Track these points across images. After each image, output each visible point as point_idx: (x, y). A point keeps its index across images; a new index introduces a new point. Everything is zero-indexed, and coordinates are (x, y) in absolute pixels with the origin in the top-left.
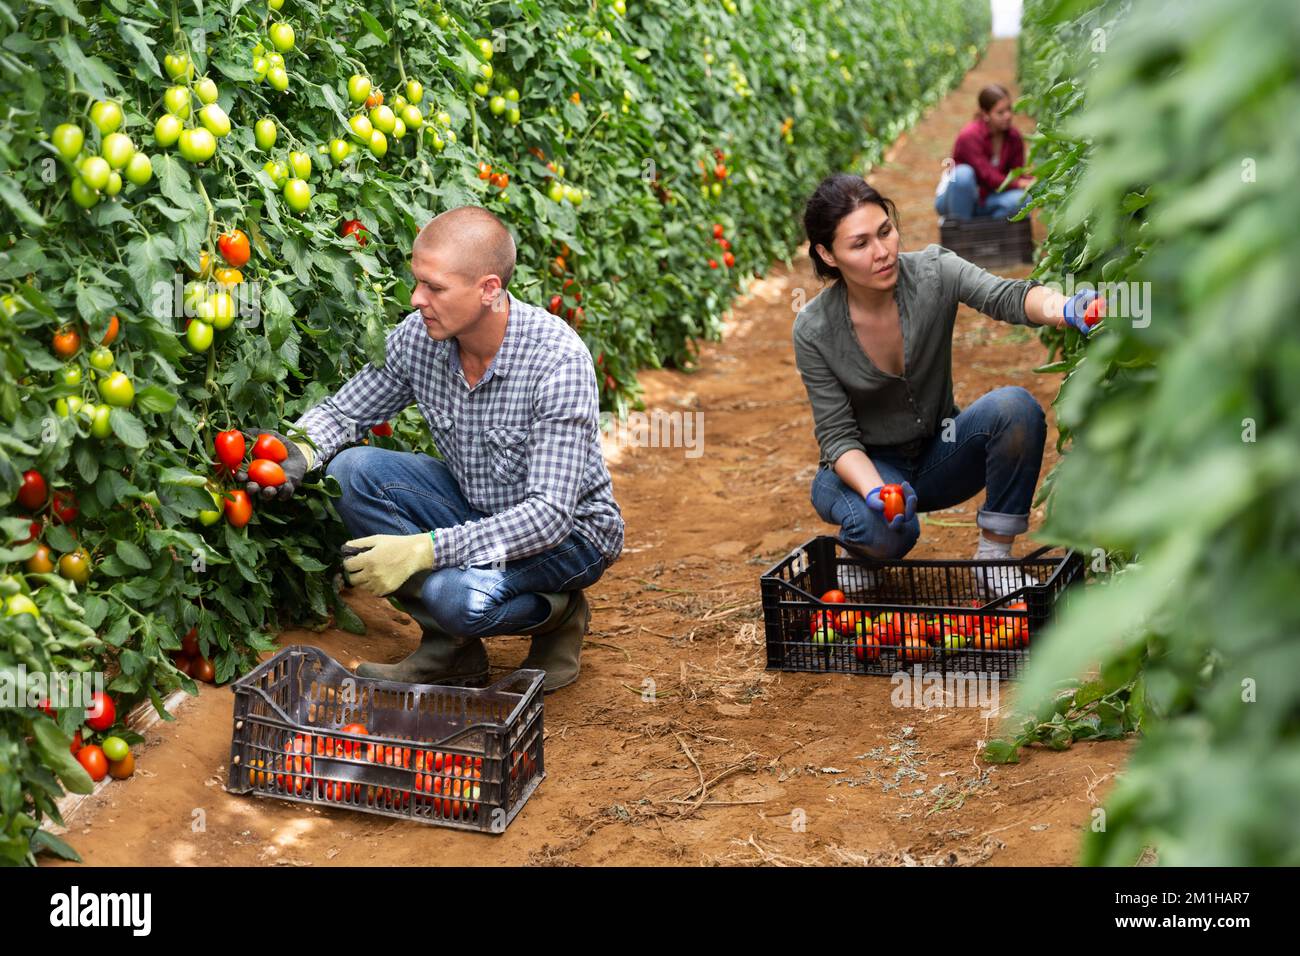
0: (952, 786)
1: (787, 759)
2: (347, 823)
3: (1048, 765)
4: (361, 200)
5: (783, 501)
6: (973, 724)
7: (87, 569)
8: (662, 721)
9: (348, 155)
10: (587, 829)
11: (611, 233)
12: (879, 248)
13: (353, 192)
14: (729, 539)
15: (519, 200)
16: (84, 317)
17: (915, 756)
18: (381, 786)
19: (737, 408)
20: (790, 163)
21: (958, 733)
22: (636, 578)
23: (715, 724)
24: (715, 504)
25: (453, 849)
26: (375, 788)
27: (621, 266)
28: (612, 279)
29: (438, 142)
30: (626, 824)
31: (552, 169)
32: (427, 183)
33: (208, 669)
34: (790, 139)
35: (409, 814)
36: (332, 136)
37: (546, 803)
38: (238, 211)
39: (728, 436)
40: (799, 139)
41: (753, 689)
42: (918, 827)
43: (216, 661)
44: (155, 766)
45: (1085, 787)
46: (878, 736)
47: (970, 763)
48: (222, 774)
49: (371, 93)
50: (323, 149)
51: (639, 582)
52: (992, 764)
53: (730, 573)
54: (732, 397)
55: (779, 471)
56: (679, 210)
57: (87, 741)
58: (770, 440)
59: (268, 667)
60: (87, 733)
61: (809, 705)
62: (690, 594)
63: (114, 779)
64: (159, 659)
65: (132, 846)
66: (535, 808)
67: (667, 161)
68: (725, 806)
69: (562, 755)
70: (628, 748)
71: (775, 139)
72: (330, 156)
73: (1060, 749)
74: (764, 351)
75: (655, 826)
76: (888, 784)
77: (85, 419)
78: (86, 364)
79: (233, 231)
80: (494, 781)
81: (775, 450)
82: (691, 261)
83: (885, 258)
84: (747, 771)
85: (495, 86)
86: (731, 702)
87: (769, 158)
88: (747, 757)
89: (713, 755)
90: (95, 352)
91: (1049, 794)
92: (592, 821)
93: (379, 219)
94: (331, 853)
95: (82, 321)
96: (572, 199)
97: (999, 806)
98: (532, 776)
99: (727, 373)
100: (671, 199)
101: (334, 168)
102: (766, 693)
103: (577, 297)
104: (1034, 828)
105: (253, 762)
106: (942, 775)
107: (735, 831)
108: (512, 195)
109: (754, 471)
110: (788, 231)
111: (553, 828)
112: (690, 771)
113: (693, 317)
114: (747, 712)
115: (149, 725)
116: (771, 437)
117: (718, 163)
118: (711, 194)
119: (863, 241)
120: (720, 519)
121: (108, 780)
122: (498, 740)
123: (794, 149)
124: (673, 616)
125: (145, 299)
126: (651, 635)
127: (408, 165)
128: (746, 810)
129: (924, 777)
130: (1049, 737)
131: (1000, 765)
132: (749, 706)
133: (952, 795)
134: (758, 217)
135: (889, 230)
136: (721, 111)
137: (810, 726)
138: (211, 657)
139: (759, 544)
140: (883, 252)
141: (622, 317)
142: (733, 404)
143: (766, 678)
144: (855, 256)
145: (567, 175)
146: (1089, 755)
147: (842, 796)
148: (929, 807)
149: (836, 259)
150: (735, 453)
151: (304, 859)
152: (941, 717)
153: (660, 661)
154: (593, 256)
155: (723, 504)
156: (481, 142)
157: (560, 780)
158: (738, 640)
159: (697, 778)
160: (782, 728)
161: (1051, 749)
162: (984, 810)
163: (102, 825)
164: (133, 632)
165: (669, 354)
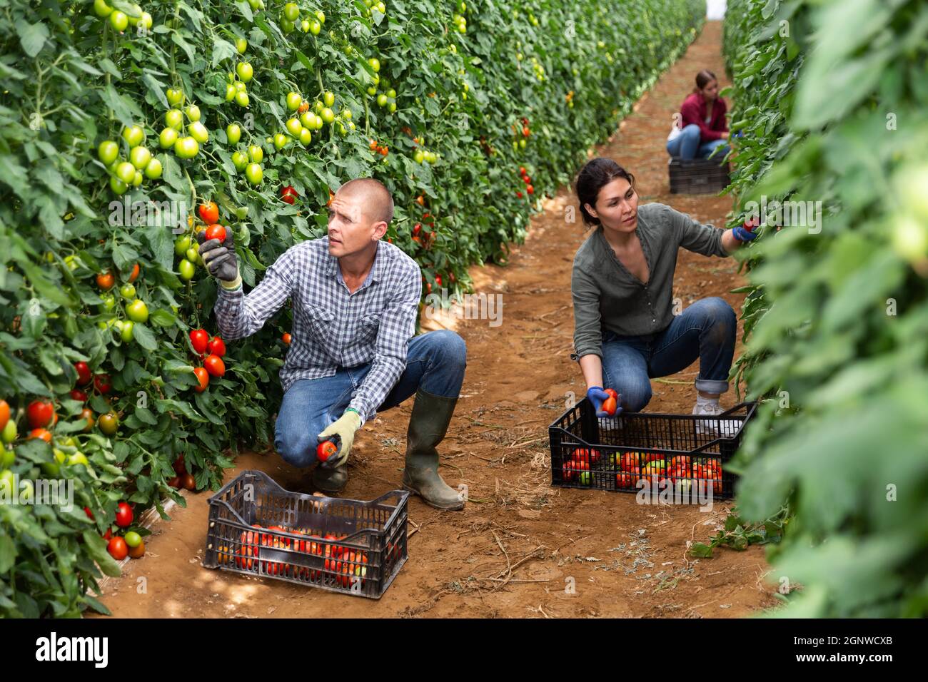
0: (670, 572)
1: (564, 551)
2: (279, 589)
3: (731, 560)
4: (293, 172)
5: (563, 363)
6: (684, 529)
7: (116, 424)
8: (483, 520)
9: (286, 144)
10: (435, 597)
11: (454, 180)
12: (626, 206)
13: (289, 168)
14: (528, 389)
15: (395, 164)
16: (117, 265)
17: (647, 550)
18: (302, 566)
19: (533, 292)
20: (571, 120)
21: (674, 534)
22: (467, 416)
23: (518, 523)
24: (520, 363)
25: (348, 608)
26: (299, 567)
27: (460, 201)
28: (454, 210)
29: (343, 130)
30: (459, 594)
31: (416, 142)
32: (336, 158)
33: (191, 481)
34: (571, 105)
35: (320, 583)
36: (276, 132)
37: (408, 577)
38: (211, 187)
39: (528, 313)
40: (577, 104)
41: (543, 499)
42: (648, 601)
43: (196, 475)
44: (157, 550)
45: (755, 579)
46: (623, 536)
47: (681, 557)
48: (200, 555)
49: (302, 104)
50: (270, 140)
51: (469, 419)
52: (696, 558)
53: (528, 414)
54: (531, 284)
55: (561, 340)
56: (498, 160)
57: (115, 534)
58: (555, 317)
59: (231, 486)
60: (115, 529)
61: (578, 512)
62: (502, 429)
63: (133, 558)
64: (162, 483)
65: (143, 604)
66: (402, 580)
67: (491, 128)
68: (523, 583)
69: (418, 543)
70: (461, 539)
71: (562, 106)
72: (274, 144)
73: (740, 550)
74: (552, 251)
75: (478, 596)
76: (628, 570)
77: (117, 331)
78: (118, 295)
79: (209, 202)
80: (375, 565)
81: (558, 325)
82: (506, 193)
83: (630, 213)
84: (537, 558)
85: (381, 88)
86: (527, 508)
87: (556, 118)
88: (538, 548)
89: (517, 547)
90: (124, 287)
91: (732, 582)
92: (438, 592)
93: (305, 186)
94: (270, 610)
95: (115, 267)
96: (429, 160)
97: (700, 588)
98: (399, 559)
99: (527, 266)
100: (493, 153)
101: (276, 152)
102: (551, 503)
103: (432, 225)
104: (722, 606)
105: (221, 548)
106: (664, 564)
107: (530, 601)
108: (390, 160)
109: (544, 339)
110: (569, 166)
111: (412, 595)
112: (501, 557)
113: (506, 230)
114: (538, 516)
115: (153, 521)
116: (556, 314)
117: (524, 127)
118: (519, 147)
119: (616, 202)
120: (522, 375)
121: (128, 559)
122: (379, 540)
123: (574, 111)
124: (491, 445)
125: (156, 252)
126: (477, 458)
127: (324, 146)
128: (537, 587)
129: (651, 565)
130: (733, 541)
131: (701, 559)
132: (540, 511)
133: (670, 579)
134: (550, 158)
135: (632, 194)
136: (526, 92)
137: (579, 527)
138: (193, 473)
139: (547, 394)
140: (628, 209)
141: (460, 236)
142: (532, 289)
143: (552, 492)
144: (610, 211)
145: (426, 144)
146: (758, 555)
147: (600, 577)
148: (654, 587)
149: (598, 213)
150: (533, 325)
151: (253, 614)
152: (663, 522)
153: (482, 477)
154: (442, 198)
155: (524, 364)
156: (371, 126)
157: (417, 561)
158: (533, 463)
159: (506, 563)
160: (562, 528)
161: (734, 550)
162: (690, 591)
163: (124, 589)
164: (145, 464)
165: (490, 254)
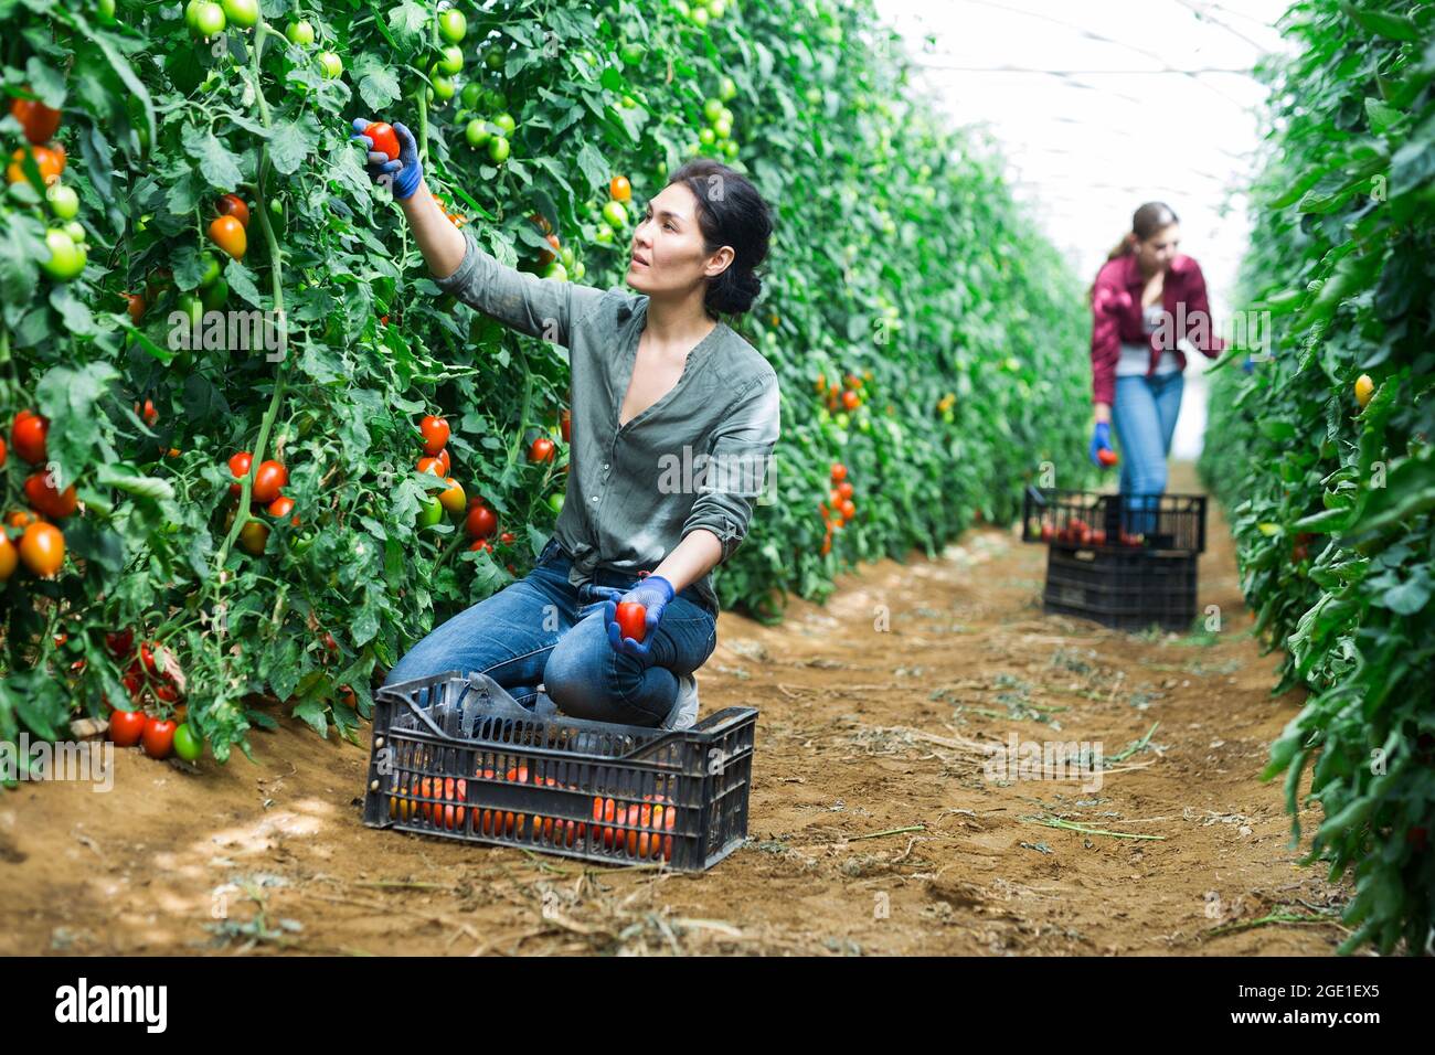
20: (945, 440)
34: (948, 416)
71: (930, 408)
87: (918, 423)
123: (953, 431)
134: (898, 486)
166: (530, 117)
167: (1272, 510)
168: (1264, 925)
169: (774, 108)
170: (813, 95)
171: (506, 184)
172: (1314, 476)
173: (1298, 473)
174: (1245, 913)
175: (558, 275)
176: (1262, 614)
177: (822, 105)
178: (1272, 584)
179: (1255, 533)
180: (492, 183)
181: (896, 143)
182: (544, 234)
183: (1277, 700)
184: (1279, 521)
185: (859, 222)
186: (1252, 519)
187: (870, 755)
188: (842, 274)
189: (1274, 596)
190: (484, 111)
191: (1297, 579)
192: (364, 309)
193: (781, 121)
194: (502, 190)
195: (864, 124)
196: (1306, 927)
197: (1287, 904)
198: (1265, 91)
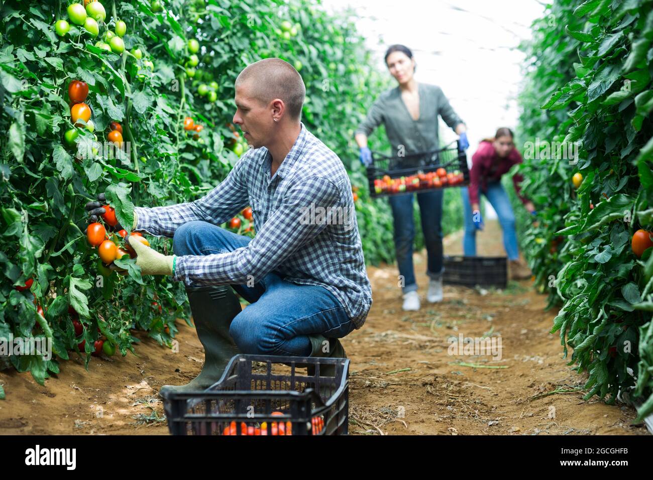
15: (207, 141)
31: (236, 135)
85: (203, 80)
166: (224, 82)
167: (540, 233)
168: (553, 394)
169: (317, 72)
170: (332, 66)
171: (215, 111)
172: (557, 218)
173: (550, 217)
174: (545, 390)
175: (239, 148)
176: (539, 277)
177: (336, 70)
178: (542, 264)
179: (534, 243)
180: (210, 112)
181: (367, 84)
182: (232, 131)
183: (547, 312)
184: (544, 237)
185: (354, 120)
186: (532, 237)
187: (382, 343)
188: (347, 143)
189: (543, 269)
190: (205, 81)
191: (553, 261)
192: (173, 167)
193: (320, 78)
194: (214, 114)
195: (354, 78)
196: (570, 394)
197: (562, 386)
198: (524, 55)
